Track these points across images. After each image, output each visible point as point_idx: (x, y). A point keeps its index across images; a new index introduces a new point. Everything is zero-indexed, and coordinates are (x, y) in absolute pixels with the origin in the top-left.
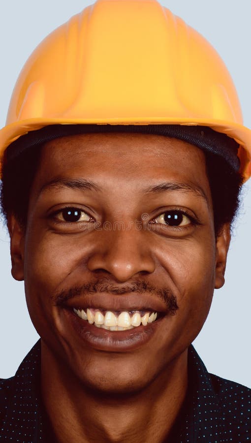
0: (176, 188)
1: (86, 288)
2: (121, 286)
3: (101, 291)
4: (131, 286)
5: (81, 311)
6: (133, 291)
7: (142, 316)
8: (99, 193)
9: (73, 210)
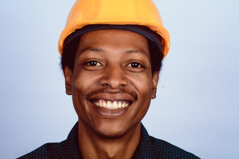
0: (136, 52)
1: (99, 91)
2: (114, 91)
3: (106, 93)
4: (118, 91)
5: (97, 103)
6: (119, 93)
7: (122, 104)
8: (105, 53)
9: (94, 62)
